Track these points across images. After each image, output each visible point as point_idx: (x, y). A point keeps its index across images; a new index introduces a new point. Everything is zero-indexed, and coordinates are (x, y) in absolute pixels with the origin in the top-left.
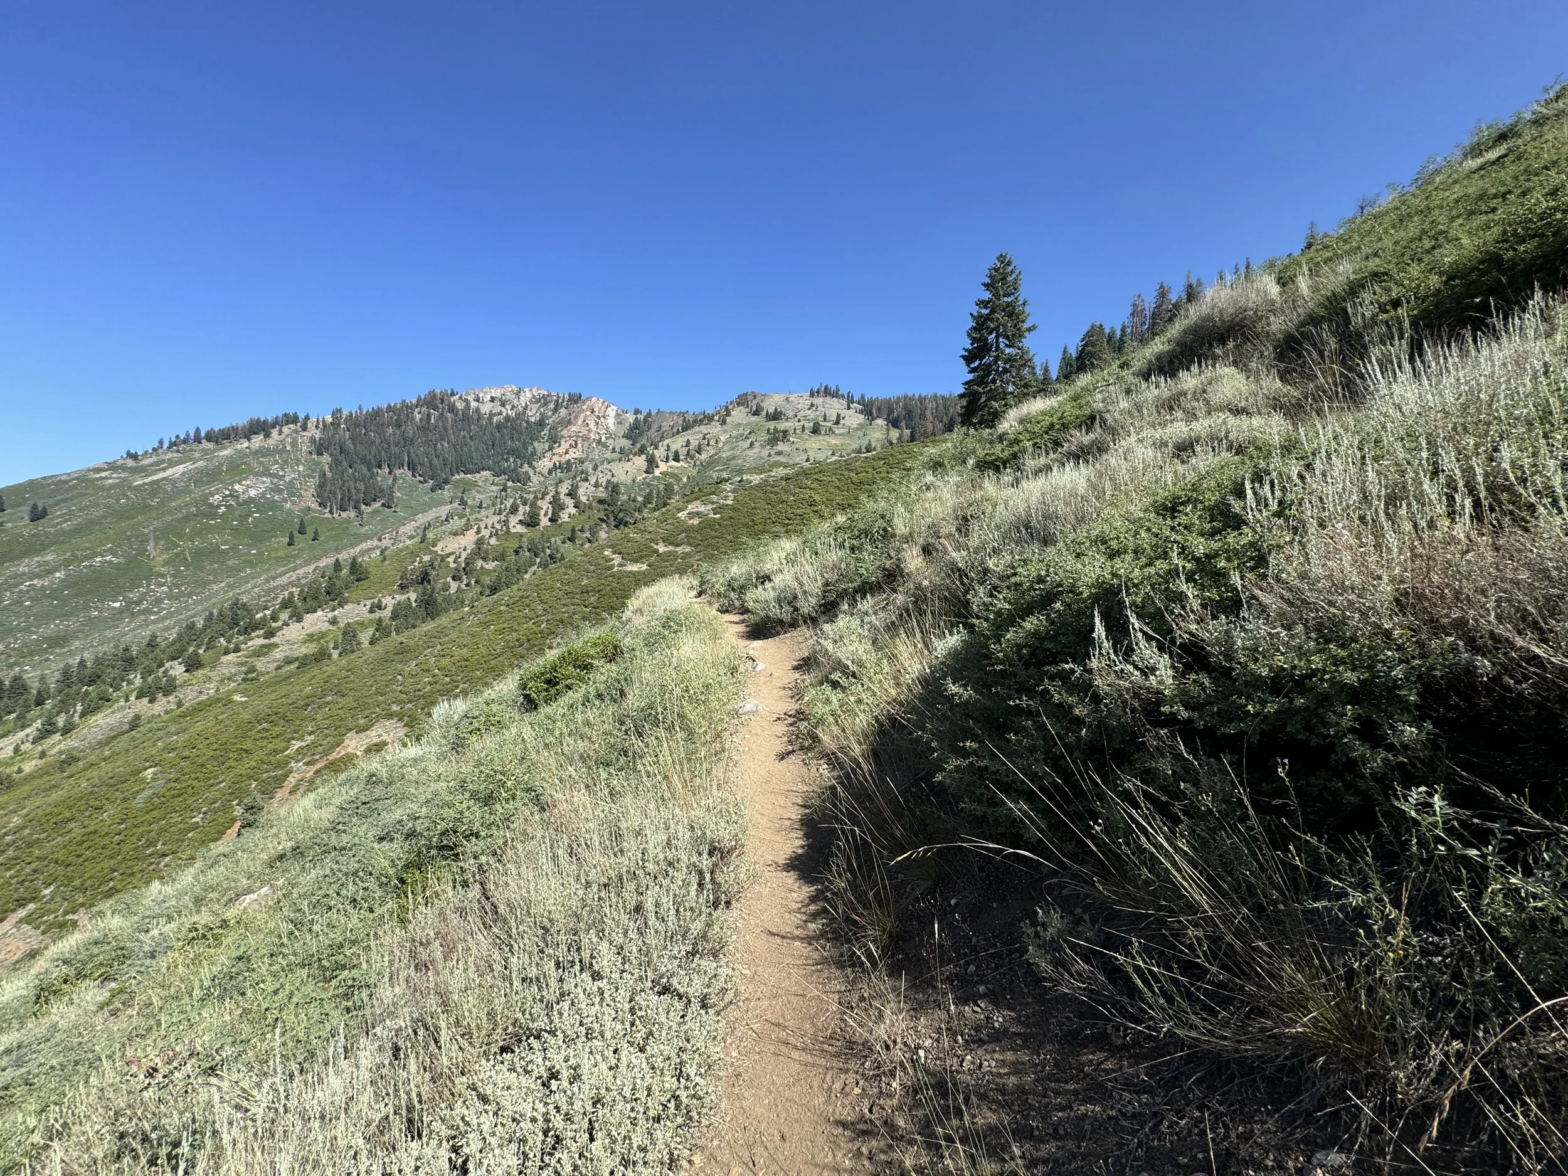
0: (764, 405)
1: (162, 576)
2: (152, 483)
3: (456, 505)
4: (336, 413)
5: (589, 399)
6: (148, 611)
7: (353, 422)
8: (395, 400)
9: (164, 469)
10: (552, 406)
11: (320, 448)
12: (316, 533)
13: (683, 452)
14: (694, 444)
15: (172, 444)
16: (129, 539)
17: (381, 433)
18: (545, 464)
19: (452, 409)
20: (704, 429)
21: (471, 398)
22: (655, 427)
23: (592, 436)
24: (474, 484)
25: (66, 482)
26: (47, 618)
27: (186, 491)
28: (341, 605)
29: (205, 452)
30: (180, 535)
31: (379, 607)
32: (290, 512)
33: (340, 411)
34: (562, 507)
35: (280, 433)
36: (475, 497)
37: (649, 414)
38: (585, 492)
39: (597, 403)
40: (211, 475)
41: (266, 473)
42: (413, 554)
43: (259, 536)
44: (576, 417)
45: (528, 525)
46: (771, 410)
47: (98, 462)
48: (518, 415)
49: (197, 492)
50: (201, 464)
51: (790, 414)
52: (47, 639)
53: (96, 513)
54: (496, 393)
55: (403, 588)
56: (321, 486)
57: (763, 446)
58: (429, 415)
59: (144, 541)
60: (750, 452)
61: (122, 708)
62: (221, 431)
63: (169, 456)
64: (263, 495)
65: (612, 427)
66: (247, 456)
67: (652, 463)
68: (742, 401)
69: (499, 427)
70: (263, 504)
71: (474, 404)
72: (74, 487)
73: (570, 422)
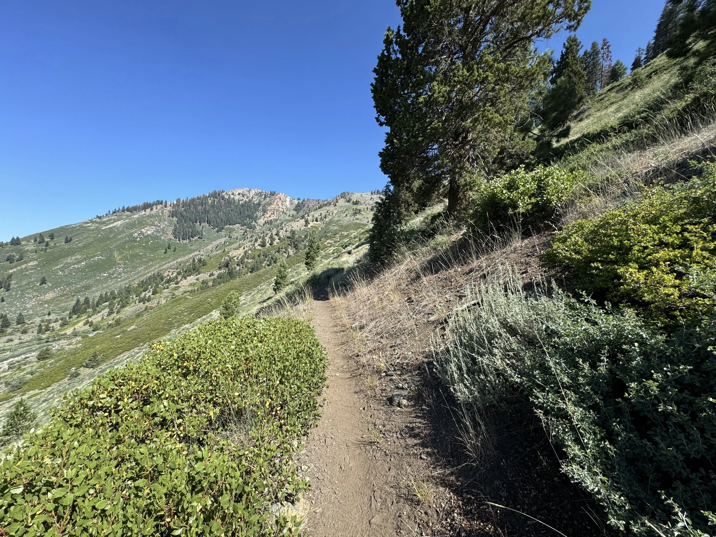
0: (351, 198)
1: (120, 264)
2: (110, 228)
3: (227, 238)
4: (178, 200)
5: (279, 194)
6: (116, 277)
7: (184, 204)
8: (200, 195)
9: (113, 223)
10: (263, 197)
11: (173, 214)
12: (175, 249)
13: (319, 218)
14: (323, 214)
15: (114, 213)
16: (106, 250)
17: (196, 208)
18: (261, 221)
19: (223, 198)
20: (327, 208)
21: (230, 193)
22: (306, 206)
23: (280, 209)
24: (234, 229)
25: (75, 228)
26: (82, 279)
27: (123, 232)
28: (199, 274)
29: (128, 216)
30: (124, 249)
31: (212, 275)
32: (164, 240)
33: (179, 199)
34: (274, 240)
35: (157, 208)
36: (235, 235)
37: (304, 200)
38: (282, 234)
39: (282, 195)
40: (132, 225)
41: (153, 225)
42: (221, 257)
43: (154, 249)
44: (274, 202)
45: (262, 246)
46: (355, 201)
47: (86, 220)
48: (250, 201)
49: (128, 232)
50: (127, 221)
51: (362, 202)
52: (83, 287)
53: (90, 240)
54: (241, 191)
55: (220, 268)
56: (175, 230)
57: (351, 216)
58: (214, 201)
59: (112, 251)
60: (346, 218)
61: (134, 306)
62: (132, 207)
63: (113, 217)
64: (153, 233)
65: (288, 206)
66: (144, 217)
67: (307, 222)
68: (343, 196)
69: (242, 205)
70: (154, 237)
71: (232, 196)
72: (78, 230)
73: (271, 204)
